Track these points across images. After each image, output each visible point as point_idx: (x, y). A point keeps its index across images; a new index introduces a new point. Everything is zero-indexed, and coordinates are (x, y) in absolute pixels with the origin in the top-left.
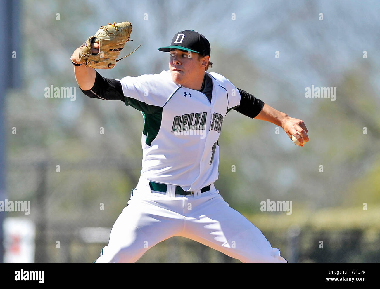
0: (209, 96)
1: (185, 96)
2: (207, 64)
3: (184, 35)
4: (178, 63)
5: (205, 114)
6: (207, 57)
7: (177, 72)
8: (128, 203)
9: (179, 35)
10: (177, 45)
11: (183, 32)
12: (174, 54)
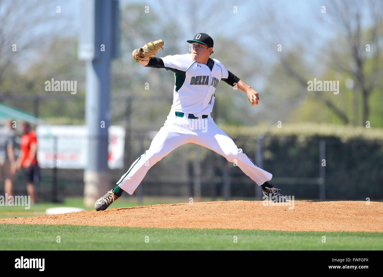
0: (211, 68)
1: (198, 66)
2: (211, 52)
3: (201, 35)
4: (196, 50)
5: (208, 77)
6: (211, 48)
7: (195, 54)
8: (164, 124)
9: (198, 35)
10: (197, 40)
11: (200, 34)
12: (194, 45)
